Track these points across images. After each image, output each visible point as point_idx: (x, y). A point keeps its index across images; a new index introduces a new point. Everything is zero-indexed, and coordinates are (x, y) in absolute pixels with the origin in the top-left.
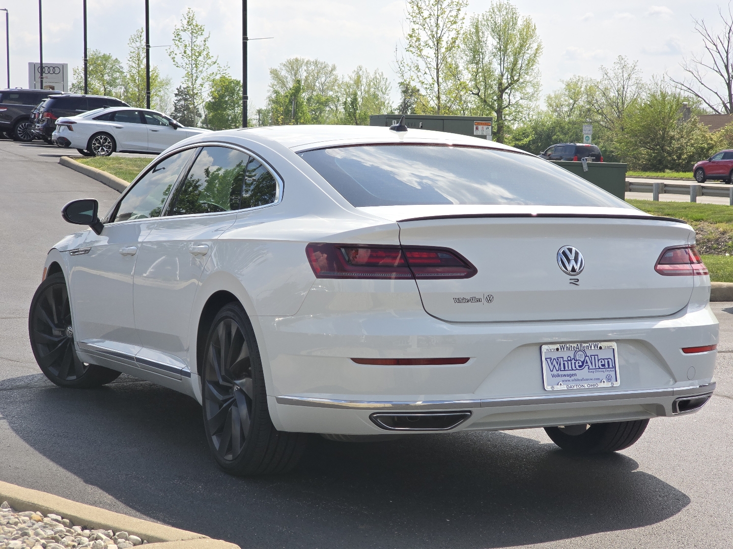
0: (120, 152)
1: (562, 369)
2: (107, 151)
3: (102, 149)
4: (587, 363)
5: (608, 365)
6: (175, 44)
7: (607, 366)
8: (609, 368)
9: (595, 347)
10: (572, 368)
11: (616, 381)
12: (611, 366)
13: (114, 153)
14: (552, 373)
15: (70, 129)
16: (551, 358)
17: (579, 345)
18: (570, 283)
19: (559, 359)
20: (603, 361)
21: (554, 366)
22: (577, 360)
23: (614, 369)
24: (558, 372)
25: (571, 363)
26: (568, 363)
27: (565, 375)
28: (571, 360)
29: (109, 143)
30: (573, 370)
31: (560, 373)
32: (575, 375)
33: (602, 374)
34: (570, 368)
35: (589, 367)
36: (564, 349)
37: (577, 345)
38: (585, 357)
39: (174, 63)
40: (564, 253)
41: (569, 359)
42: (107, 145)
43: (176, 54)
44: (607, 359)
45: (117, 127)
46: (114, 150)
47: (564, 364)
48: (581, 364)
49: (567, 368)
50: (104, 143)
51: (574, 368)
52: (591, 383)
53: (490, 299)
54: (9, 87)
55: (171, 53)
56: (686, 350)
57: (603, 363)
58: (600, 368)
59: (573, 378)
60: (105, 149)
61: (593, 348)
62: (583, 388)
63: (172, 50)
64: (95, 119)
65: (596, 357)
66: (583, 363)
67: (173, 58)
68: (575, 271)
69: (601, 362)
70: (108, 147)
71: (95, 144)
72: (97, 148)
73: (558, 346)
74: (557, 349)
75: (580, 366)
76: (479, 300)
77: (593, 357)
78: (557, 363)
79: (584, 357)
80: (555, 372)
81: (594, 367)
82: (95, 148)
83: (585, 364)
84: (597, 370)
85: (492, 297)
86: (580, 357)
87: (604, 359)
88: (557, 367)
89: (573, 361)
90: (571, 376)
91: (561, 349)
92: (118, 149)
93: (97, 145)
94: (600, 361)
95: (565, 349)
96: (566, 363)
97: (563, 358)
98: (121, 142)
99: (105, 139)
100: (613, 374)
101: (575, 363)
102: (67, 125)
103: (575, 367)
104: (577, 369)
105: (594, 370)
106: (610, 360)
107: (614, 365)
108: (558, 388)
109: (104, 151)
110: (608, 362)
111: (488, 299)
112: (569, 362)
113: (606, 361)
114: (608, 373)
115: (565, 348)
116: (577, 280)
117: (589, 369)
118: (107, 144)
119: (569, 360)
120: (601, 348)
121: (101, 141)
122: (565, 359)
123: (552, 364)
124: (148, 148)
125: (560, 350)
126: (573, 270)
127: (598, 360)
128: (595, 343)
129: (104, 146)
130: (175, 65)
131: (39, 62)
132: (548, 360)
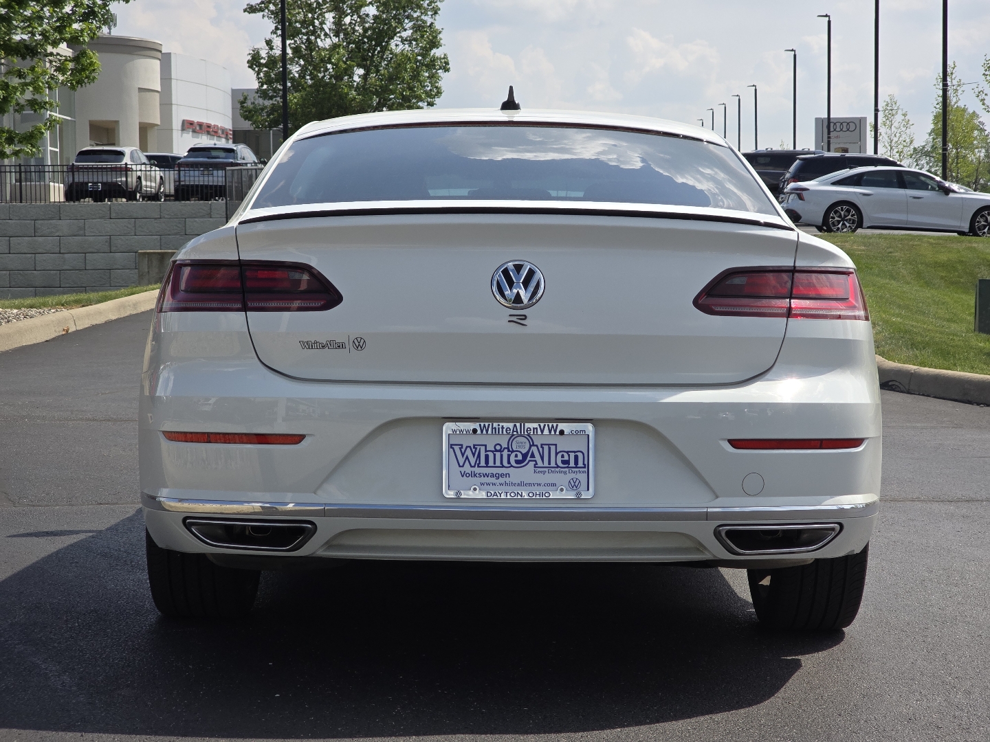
0: (869, 228)
1: (483, 463)
2: (849, 227)
3: (843, 224)
4: (533, 456)
5: (573, 462)
6: (987, 81)
7: (572, 464)
8: (576, 467)
9: (550, 431)
10: (502, 463)
11: (588, 490)
12: (580, 464)
13: (859, 230)
14: (462, 470)
15: (801, 197)
16: (462, 445)
17: (518, 425)
18: (509, 321)
19: (478, 447)
20: (565, 455)
21: (467, 458)
22: (513, 451)
23: (586, 470)
24: (473, 469)
25: (502, 456)
26: (495, 455)
27: (486, 475)
28: (500, 451)
29: (852, 216)
30: (503, 466)
31: (477, 470)
32: (508, 475)
33: (563, 478)
34: (498, 464)
35: (537, 464)
36: (487, 431)
37: (515, 426)
38: (531, 446)
39: (984, 107)
40: (506, 272)
41: (498, 448)
42: (850, 219)
43: (986, 95)
44: (575, 452)
45: (865, 195)
46: (860, 225)
47: (487, 457)
48: (520, 457)
49: (491, 463)
50: (845, 216)
51: (505, 463)
52: (537, 490)
53: (359, 344)
54: (756, 149)
55: (979, 93)
56: (736, 443)
57: (566, 458)
58: (558, 467)
59: (501, 480)
60: (848, 225)
61: (546, 432)
62: (519, 497)
63: (980, 89)
64: (834, 184)
65: (553, 448)
66: (525, 456)
67: (983, 100)
68: (521, 302)
69: (563, 456)
70: (851, 222)
71: (833, 218)
72: (836, 223)
73: (476, 425)
74: (475, 431)
75: (517, 462)
76: (341, 346)
77: (546, 448)
78: (474, 455)
79: (527, 446)
80: (467, 469)
81: (546, 464)
82: (833, 223)
83: (528, 458)
84: (553, 469)
85: (362, 341)
86: (521, 445)
87: (567, 452)
88: (473, 460)
89: (505, 453)
90: (498, 476)
91: (482, 431)
92: (865, 224)
93: (836, 219)
94: (560, 455)
95: (490, 432)
96: (491, 455)
97: (486, 446)
98: (869, 215)
99: (848, 211)
100: (582, 477)
101: (509, 456)
102: (797, 194)
103: (509, 462)
104: (512, 466)
105: (546, 470)
106: (580, 455)
107: (586, 463)
108: (468, 495)
109: (846, 227)
110: (576, 458)
111: (357, 344)
112: (498, 454)
113: (572, 455)
114: (573, 475)
115: (490, 429)
116: (524, 317)
117: (535, 467)
118: (849, 217)
119: (496, 451)
120: (562, 432)
121: (842, 213)
122: (490, 447)
123: (463, 455)
124: (907, 222)
125: (479, 432)
126: (518, 299)
127: (557, 454)
128: (550, 424)
129: (846, 220)
130: (986, 109)
131: (826, 117)
132: (457, 448)
